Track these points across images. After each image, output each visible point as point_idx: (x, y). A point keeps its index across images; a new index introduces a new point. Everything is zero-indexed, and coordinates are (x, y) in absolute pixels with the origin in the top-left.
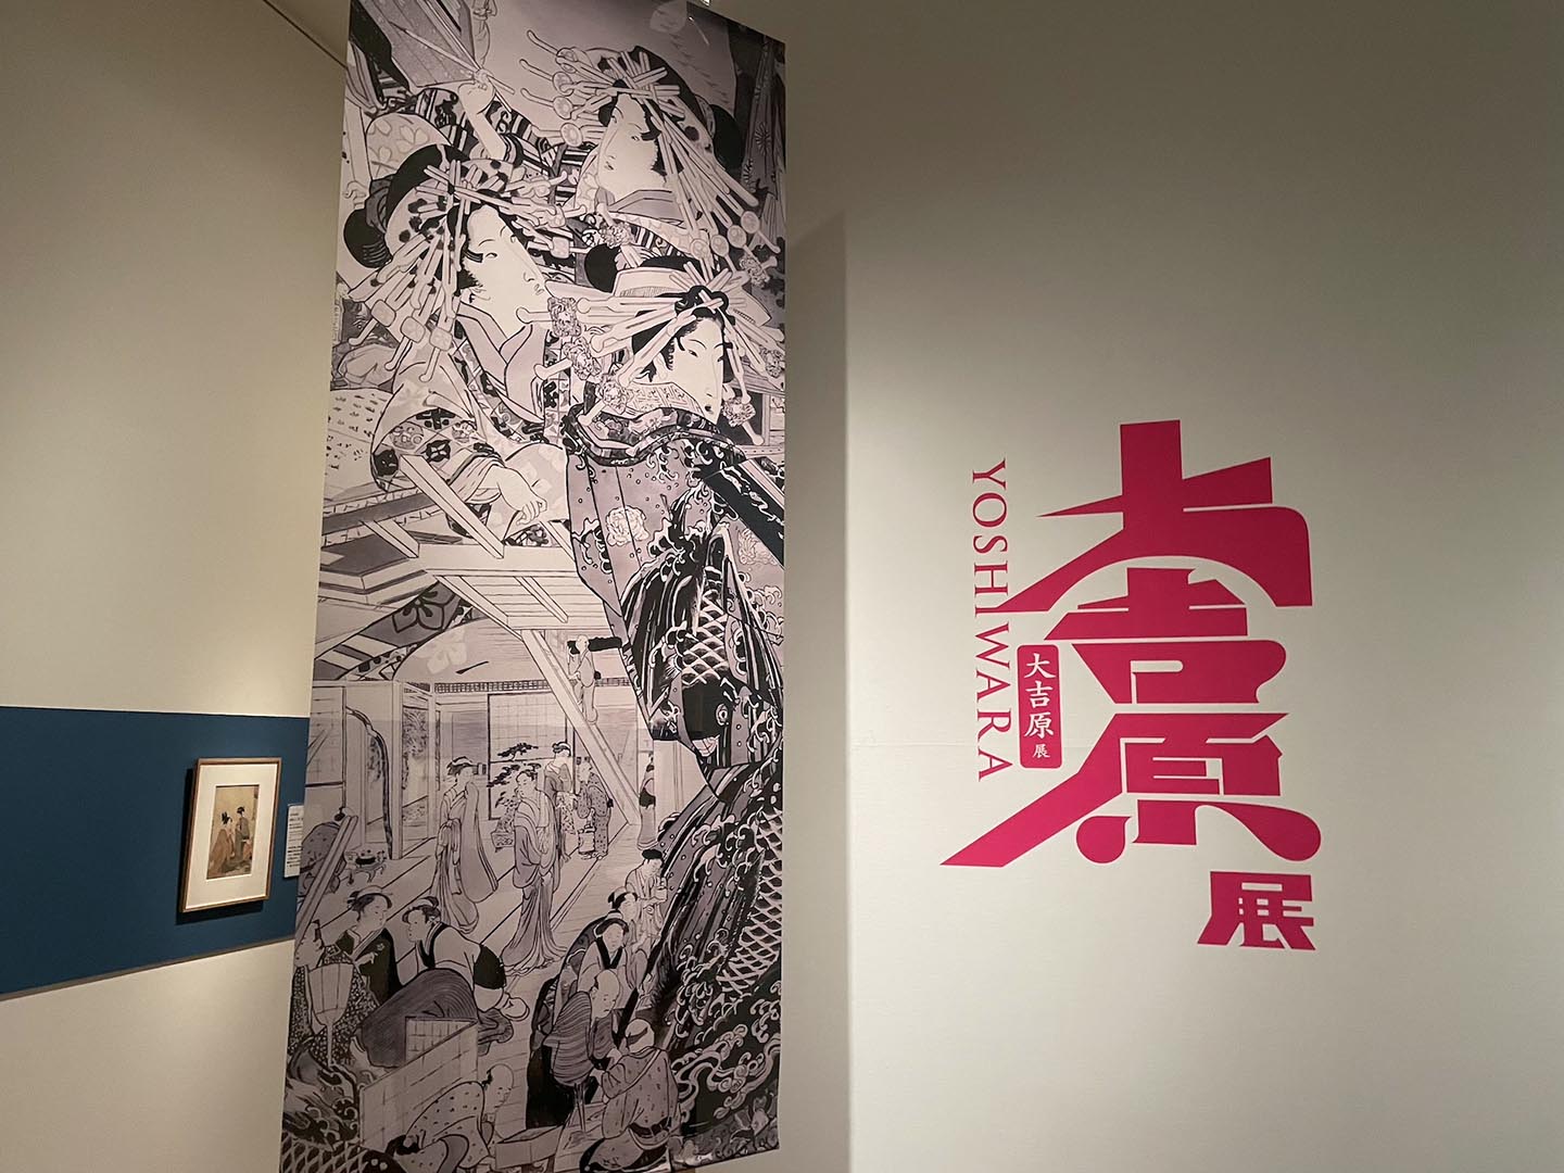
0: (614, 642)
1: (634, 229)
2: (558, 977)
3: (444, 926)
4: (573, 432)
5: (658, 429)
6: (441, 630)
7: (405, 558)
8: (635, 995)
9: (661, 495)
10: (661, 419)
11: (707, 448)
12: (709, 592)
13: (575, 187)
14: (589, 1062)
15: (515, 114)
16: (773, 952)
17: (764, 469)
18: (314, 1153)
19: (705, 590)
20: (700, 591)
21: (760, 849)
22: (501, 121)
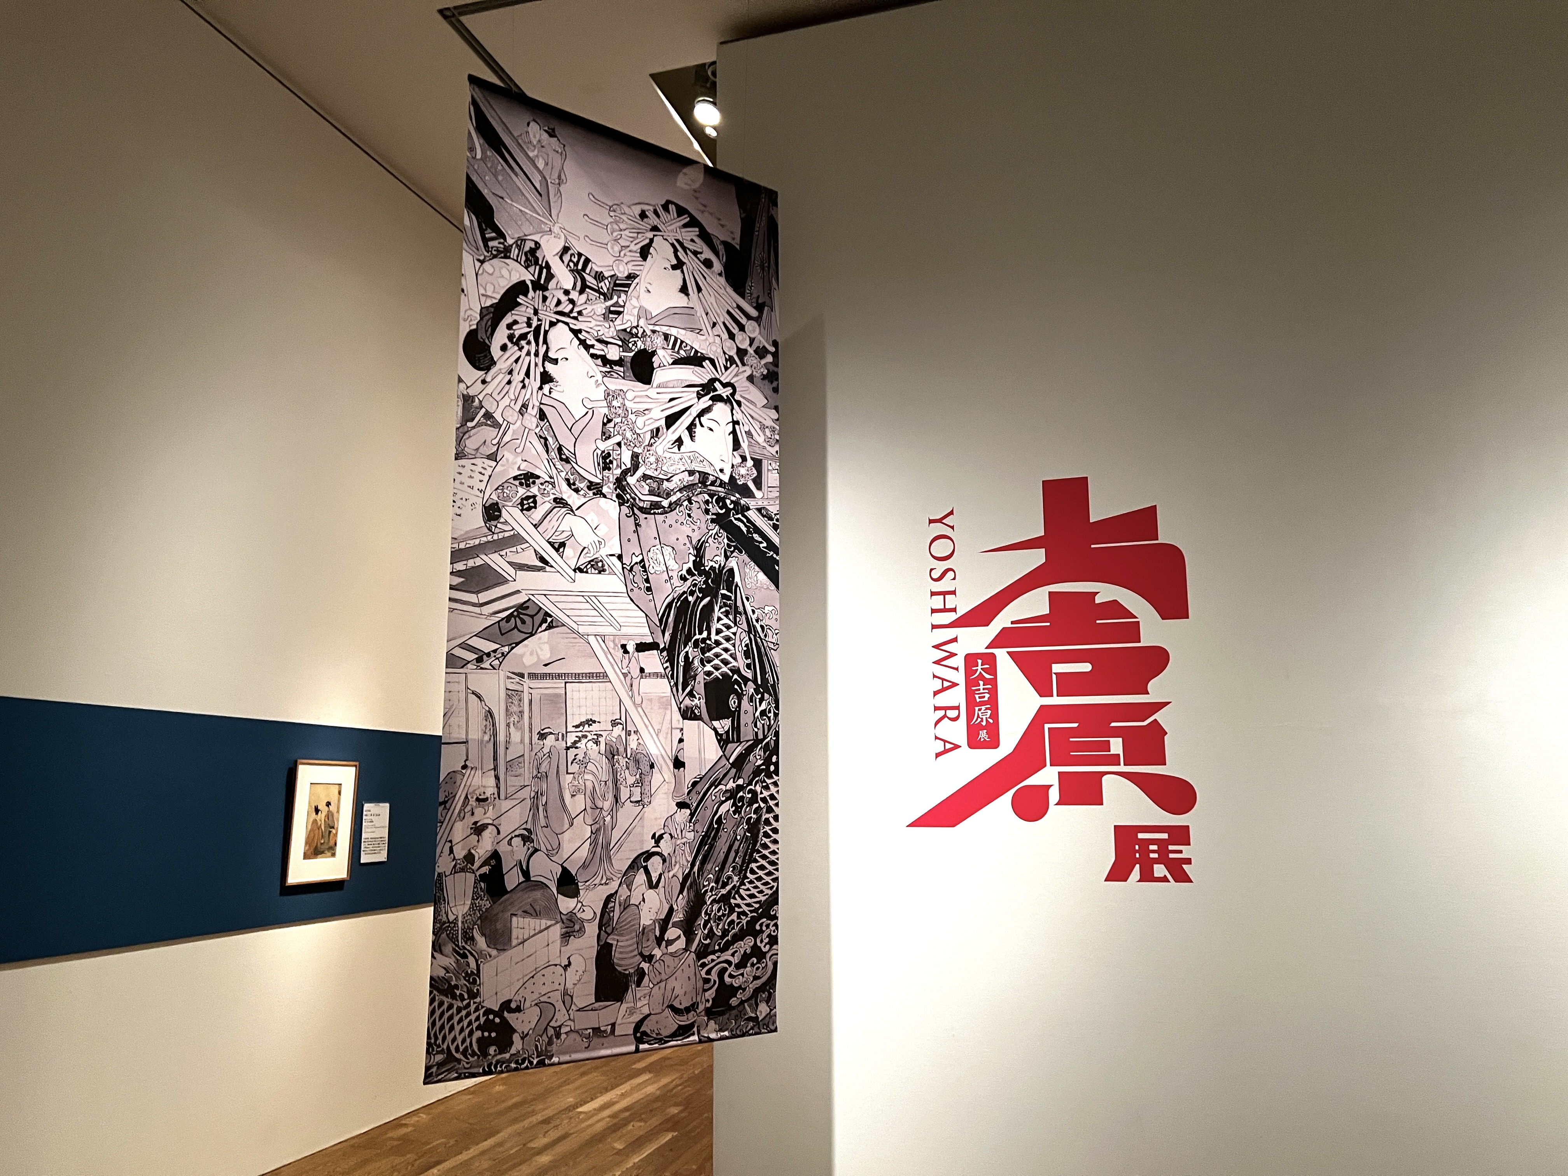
0: (654, 646)
1: (666, 337)
2: (616, 892)
3: (536, 850)
4: (623, 489)
5: (685, 487)
6: (532, 635)
7: (506, 581)
8: (671, 910)
9: (688, 536)
10: (687, 479)
11: (721, 501)
12: (723, 610)
13: (623, 307)
14: (638, 957)
15: (580, 255)
16: (773, 884)
17: (764, 516)
18: (450, 1007)
19: (721, 608)
20: (716, 609)
21: (762, 805)
22: (571, 260)
